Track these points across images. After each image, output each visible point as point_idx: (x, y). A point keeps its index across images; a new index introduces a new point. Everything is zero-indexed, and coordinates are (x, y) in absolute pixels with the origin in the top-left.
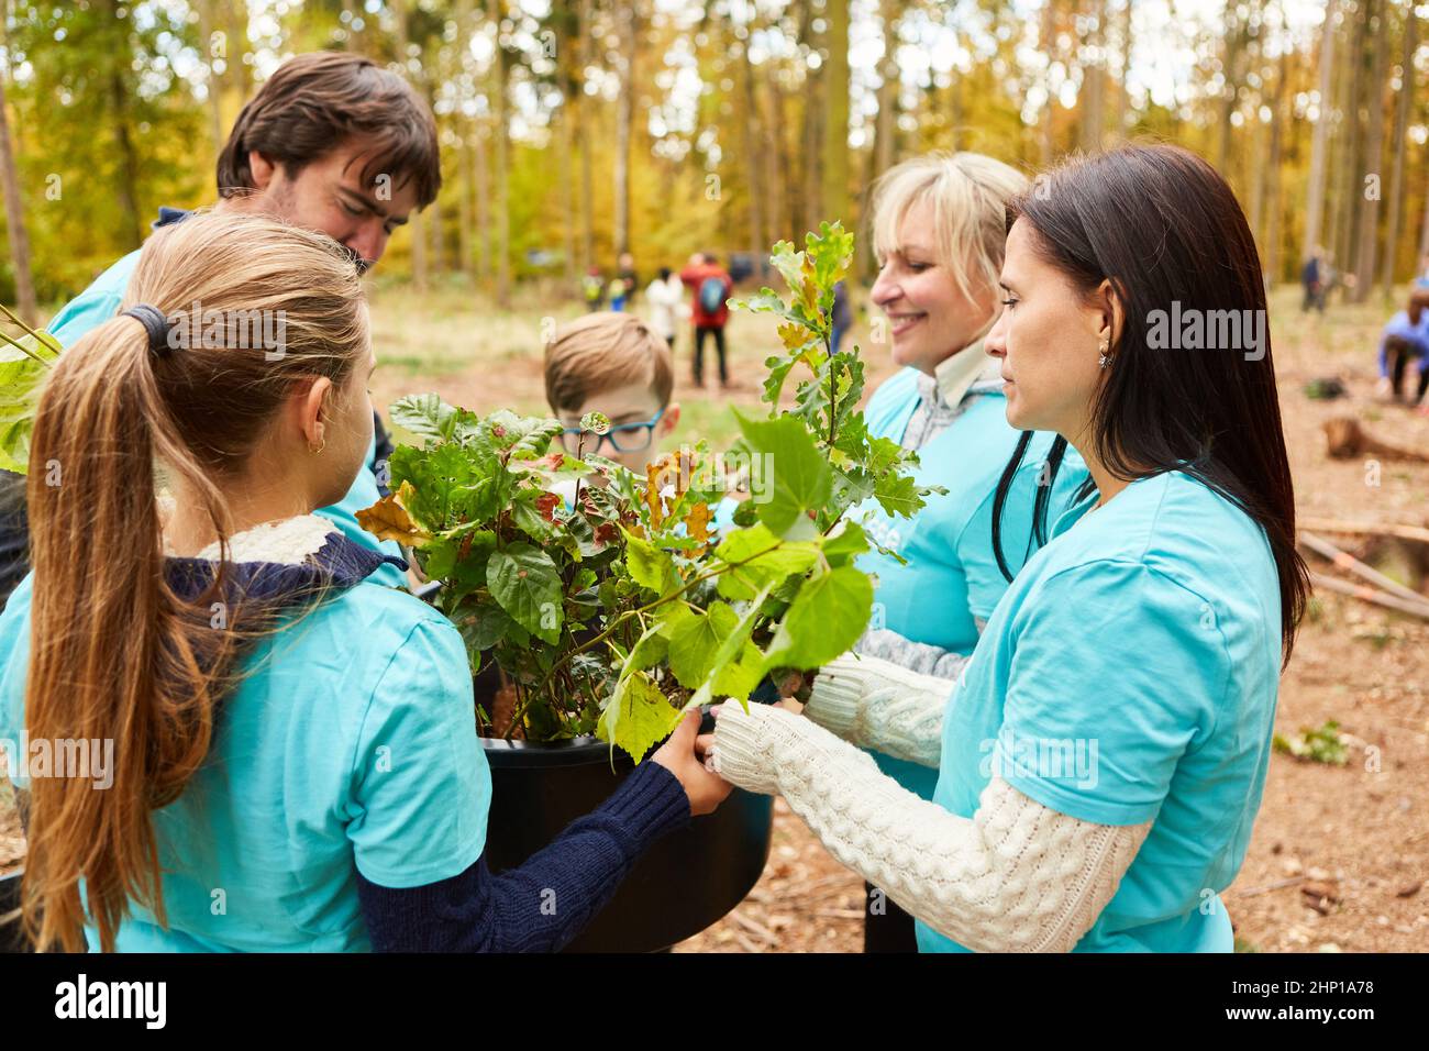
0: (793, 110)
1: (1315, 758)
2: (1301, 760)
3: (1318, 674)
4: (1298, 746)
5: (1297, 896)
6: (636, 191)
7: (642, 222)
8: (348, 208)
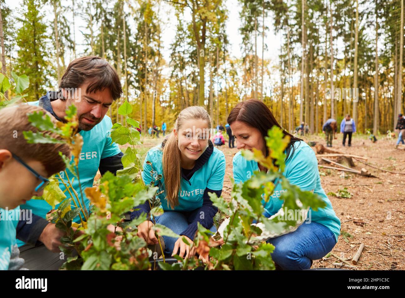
0: (191, 96)
1: (343, 197)
2: (339, 198)
3: (334, 184)
4: (338, 195)
5: (352, 223)
6: (156, 111)
7: (158, 118)
8: (88, 102)
